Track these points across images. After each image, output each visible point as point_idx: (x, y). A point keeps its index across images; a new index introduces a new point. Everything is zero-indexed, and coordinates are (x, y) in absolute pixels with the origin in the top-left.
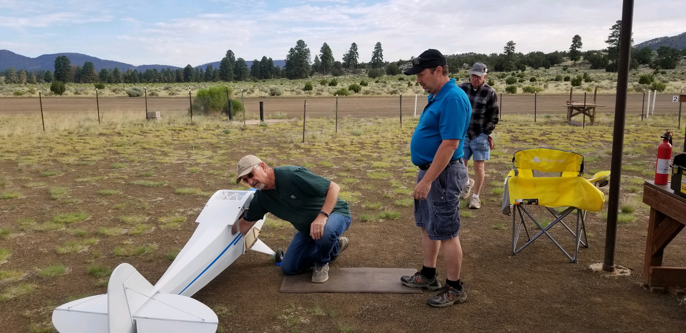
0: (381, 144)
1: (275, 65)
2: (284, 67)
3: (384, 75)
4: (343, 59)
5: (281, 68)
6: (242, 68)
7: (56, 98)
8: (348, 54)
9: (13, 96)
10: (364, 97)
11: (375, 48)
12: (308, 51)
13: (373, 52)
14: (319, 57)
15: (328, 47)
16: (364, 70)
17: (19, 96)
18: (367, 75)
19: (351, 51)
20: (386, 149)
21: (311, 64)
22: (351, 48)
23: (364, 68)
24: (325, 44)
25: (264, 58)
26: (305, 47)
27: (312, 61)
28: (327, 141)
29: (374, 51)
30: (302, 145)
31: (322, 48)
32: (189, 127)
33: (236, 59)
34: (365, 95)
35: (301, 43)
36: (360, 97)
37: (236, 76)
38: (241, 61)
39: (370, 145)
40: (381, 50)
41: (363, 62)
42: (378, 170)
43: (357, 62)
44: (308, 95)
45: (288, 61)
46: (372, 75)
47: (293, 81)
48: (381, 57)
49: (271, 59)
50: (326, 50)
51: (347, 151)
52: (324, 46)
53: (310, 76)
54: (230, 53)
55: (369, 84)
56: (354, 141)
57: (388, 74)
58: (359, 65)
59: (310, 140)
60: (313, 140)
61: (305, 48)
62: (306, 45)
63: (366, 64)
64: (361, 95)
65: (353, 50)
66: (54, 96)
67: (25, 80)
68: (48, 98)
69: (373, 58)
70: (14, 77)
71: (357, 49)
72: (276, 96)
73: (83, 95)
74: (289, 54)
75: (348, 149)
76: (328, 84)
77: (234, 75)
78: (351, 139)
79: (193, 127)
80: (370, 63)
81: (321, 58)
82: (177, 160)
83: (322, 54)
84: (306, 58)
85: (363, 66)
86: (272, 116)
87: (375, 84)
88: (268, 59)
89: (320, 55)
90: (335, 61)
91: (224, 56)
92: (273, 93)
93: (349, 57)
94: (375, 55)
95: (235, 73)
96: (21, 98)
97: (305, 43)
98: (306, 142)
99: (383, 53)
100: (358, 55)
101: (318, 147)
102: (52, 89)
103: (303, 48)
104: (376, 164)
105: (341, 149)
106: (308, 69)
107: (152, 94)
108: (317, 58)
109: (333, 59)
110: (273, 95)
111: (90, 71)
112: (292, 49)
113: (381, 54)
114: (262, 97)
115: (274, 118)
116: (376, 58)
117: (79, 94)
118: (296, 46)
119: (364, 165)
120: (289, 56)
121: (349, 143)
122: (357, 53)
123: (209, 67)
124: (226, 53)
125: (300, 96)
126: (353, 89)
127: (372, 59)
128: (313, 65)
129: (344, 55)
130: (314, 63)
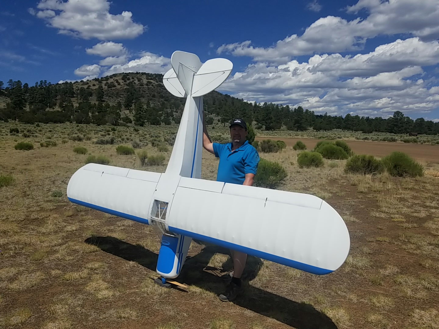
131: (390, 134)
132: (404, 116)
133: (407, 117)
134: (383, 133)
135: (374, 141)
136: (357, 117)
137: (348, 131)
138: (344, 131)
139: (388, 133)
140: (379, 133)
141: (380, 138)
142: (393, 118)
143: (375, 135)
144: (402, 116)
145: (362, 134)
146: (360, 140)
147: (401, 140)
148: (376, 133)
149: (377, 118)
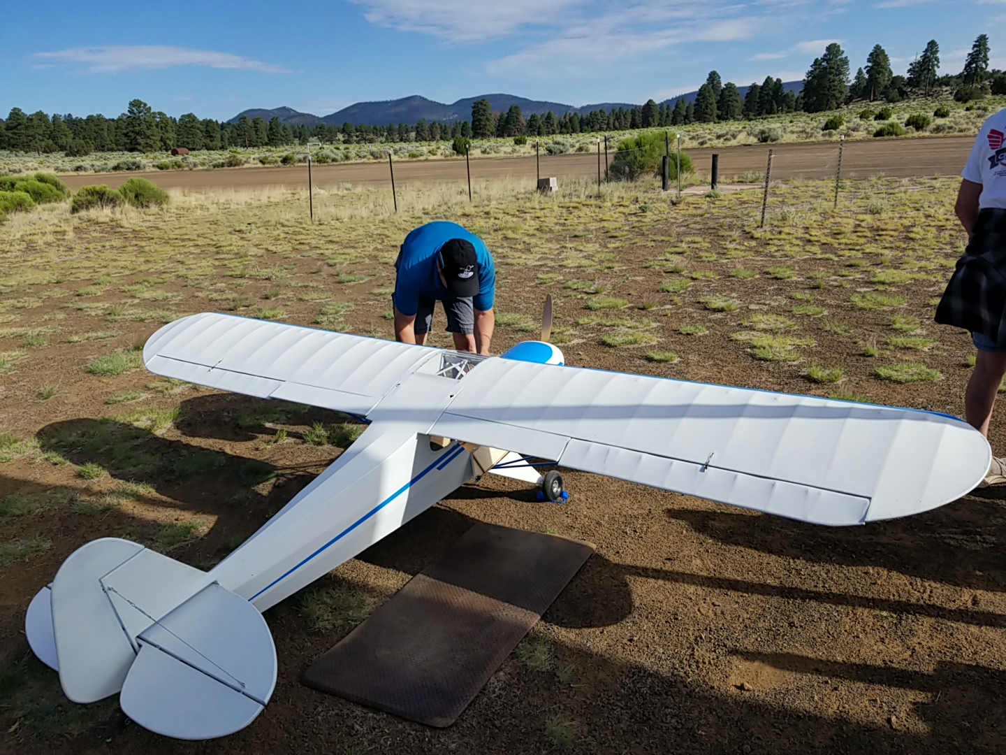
0: (918, 232)
1: (786, 91)
2: (801, 92)
3: (986, 96)
4: (909, 71)
5: (797, 94)
6: (730, 99)
7: (457, 160)
8: (919, 62)
9: (407, 159)
10: (932, 138)
11: (975, 46)
12: (845, 61)
13: (969, 54)
14: (865, 71)
15: (883, 52)
16: (948, 88)
17: (414, 159)
18: (952, 98)
19: (925, 57)
20: (924, 242)
21: (850, 84)
22: (926, 51)
23: (947, 85)
24: (877, 48)
25: (768, 80)
26: (841, 55)
27: (851, 78)
28: (807, 223)
29: (971, 51)
30: (757, 234)
31: (871, 55)
32: (592, 201)
33: (723, 86)
34: (934, 135)
35: (833, 50)
36: (924, 138)
37: (720, 113)
38: (730, 87)
39: (892, 233)
40: (987, 50)
41: (947, 75)
42: (881, 288)
43: (935, 75)
44: (827, 138)
45: (808, 82)
46: (960, 98)
47: (812, 115)
48: (985, 62)
49: (779, 80)
50: (878, 58)
51: (839, 244)
52: (875, 51)
53: (846, 104)
54: (713, 77)
55: (951, 114)
56: (863, 224)
57: (994, 93)
58: (939, 79)
59: (776, 223)
60: (780, 224)
61: (839, 57)
62: (843, 52)
63: (952, 77)
64: (927, 134)
65: (929, 54)
66: (455, 157)
67: (438, 137)
68: (448, 160)
69: (968, 66)
70: (426, 132)
71: (937, 51)
72: (769, 142)
73: (493, 155)
74: (810, 69)
75: (843, 241)
76: (874, 116)
77: (716, 112)
78: (858, 220)
79: (598, 202)
80: (960, 76)
81: (867, 72)
82: (539, 260)
83: (870, 64)
84: (840, 74)
85: (946, 81)
86: (739, 178)
87: (963, 112)
88: (775, 80)
89: (866, 67)
90: (894, 75)
91: (705, 82)
92: (764, 138)
93: (921, 66)
94: (973, 59)
95: (718, 108)
96: (416, 161)
97: (841, 49)
98: (767, 228)
99: (989, 54)
100: (938, 62)
101: (786, 237)
102: (455, 147)
103: (836, 57)
104: (882, 274)
105: (829, 240)
106: (841, 93)
107: (580, 149)
108: (860, 72)
109: (891, 73)
110: (765, 140)
111: (517, 118)
112: (816, 60)
113: (985, 56)
114: (745, 145)
115: (742, 182)
116: (974, 65)
117: (488, 153)
118: (825, 55)
119: (858, 276)
120: (811, 72)
121: (850, 228)
122: (937, 59)
123: (680, 100)
124: (707, 76)
125: (812, 139)
126: (913, 123)
127: (966, 67)
128: (853, 85)
129: (911, 64)
130: (853, 82)
131: (130, 153)
132: (152, 111)
133: (160, 113)
134: (114, 153)
135: (99, 171)
136: (41, 116)
137: (26, 152)
138: (16, 155)
139: (126, 153)
140: (107, 154)
141: (112, 163)
142: (129, 117)
143: (97, 160)
144: (149, 112)
145: (66, 159)
146: (67, 174)
147: (154, 166)
148: (99, 154)
149: (92, 116)
